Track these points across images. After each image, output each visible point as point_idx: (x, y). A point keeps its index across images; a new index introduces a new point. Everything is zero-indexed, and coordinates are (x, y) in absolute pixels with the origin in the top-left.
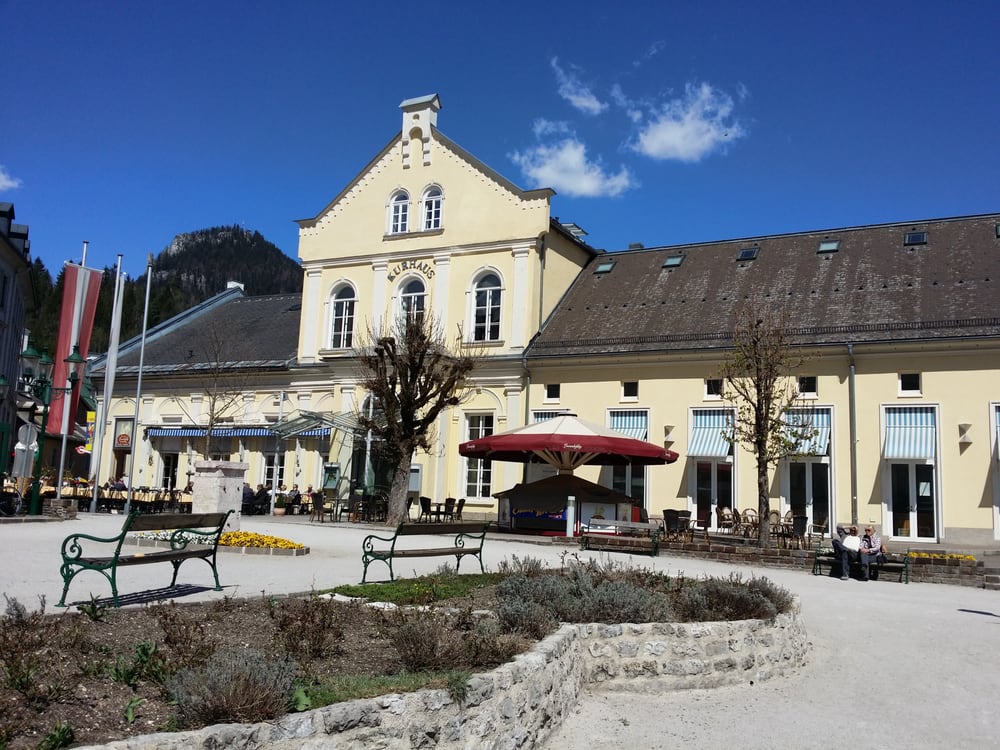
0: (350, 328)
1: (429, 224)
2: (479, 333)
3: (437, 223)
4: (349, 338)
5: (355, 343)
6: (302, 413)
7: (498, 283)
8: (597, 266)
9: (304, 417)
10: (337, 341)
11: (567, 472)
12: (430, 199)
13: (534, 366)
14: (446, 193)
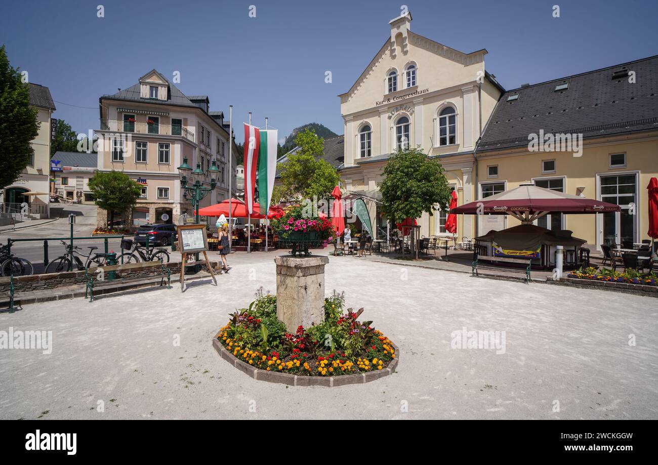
0: (369, 146)
1: (409, 85)
2: (443, 141)
3: (414, 83)
4: (369, 152)
5: (372, 155)
6: (351, 193)
7: (454, 111)
8: (507, 98)
9: (352, 194)
10: (363, 154)
11: (529, 223)
12: (408, 71)
13: (480, 156)
14: (418, 66)
